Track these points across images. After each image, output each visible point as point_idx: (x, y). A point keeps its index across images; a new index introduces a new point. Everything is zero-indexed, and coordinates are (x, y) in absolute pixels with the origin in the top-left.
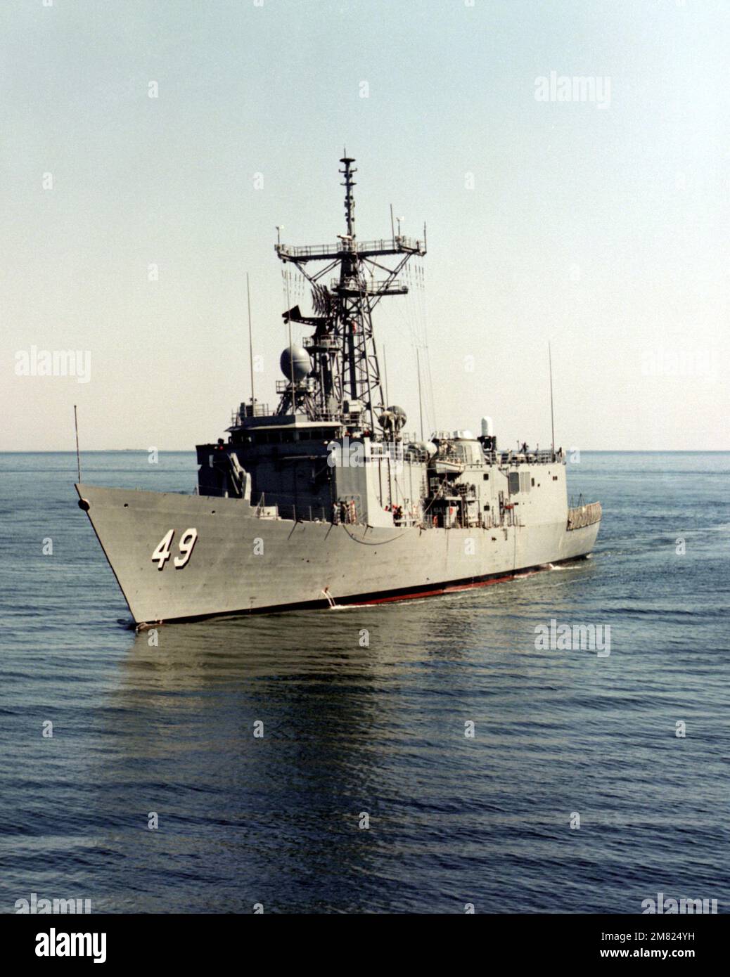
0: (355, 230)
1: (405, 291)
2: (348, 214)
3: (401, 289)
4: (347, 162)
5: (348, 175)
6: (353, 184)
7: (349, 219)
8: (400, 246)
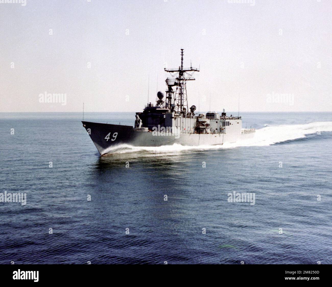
0: (183, 65)
1: (195, 80)
2: (182, 62)
3: (194, 79)
4: (182, 50)
5: (182, 53)
6: (183, 55)
7: (182, 63)
8: (191, 69)
